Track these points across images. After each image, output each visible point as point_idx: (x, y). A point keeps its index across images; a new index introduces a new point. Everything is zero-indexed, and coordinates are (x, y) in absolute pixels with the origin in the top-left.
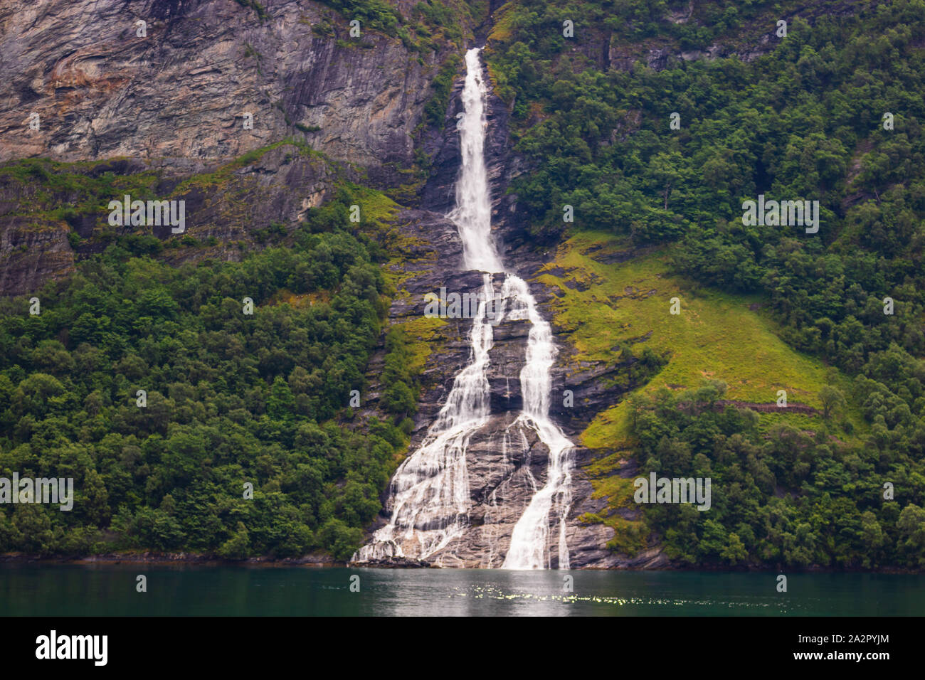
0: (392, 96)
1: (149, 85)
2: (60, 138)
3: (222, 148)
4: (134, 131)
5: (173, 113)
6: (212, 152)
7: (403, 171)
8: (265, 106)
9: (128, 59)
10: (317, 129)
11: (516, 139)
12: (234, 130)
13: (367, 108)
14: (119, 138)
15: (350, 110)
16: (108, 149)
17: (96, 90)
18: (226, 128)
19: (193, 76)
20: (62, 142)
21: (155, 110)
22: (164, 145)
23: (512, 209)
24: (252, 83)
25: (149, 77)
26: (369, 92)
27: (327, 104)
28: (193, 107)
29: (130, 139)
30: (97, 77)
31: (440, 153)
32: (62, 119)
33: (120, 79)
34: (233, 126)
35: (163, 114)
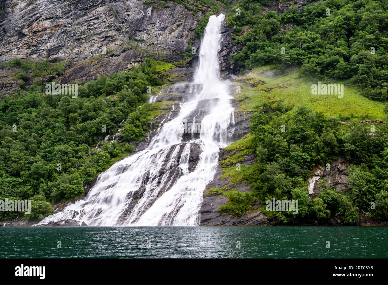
0: (178, 26)
1: (69, 27)
2: (35, 52)
4: (64, 46)
5: (79, 37)
6: (97, 52)
7: (182, 55)
8: (119, 32)
9: (62, 18)
10: (144, 40)
11: (234, 39)
12: (105, 42)
13: (166, 31)
14: (58, 50)
15: (158, 32)
16: (53, 54)
17: (49, 31)
18: (102, 41)
19: (87, 21)
20: (35, 53)
21: (72, 37)
22: (76, 51)
23: (232, 67)
24: (112, 21)
25: (69, 24)
26: (167, 24)
27: (147, 30)
28: (88, 34)
29: (62, 50)
30: (49, 26)
32: (35, 44)
33: (58, 26)
34: (104, 40)
35: (75, 38)
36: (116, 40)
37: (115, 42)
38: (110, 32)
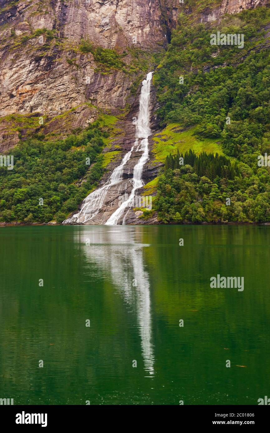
0: (119, 88)
1: (45, 90)
2: (22, 108)
3: (67, 107)
4: (41, 104)
5: (52, 98)
6: (64, 108)
7: (122, 110)
8: (79, 94)
9: (39, 83)
10: (95, 99)
11: (158, 97)
12: (70, 101)
13: (110, 92)
14: (38, 106)
15: (105, 93)
16: (35, 110)
17: (30, 93)
18: (67, 101)
19: (57, 86)
21: (47, 98)
23: (156, 119)
24: (74, 87)
25: (44, 88)
26: (111, 87)
27: (98, 92)
28: (57, 96)
29: (41, 106)
30: (30, 89)
31: (133, 104)
32: (22, 102)
33: (37, 89)
34: (69, 100)
35: (49, 98)
36: (77, 100)
37: (76, 101)
38: (73, 94)
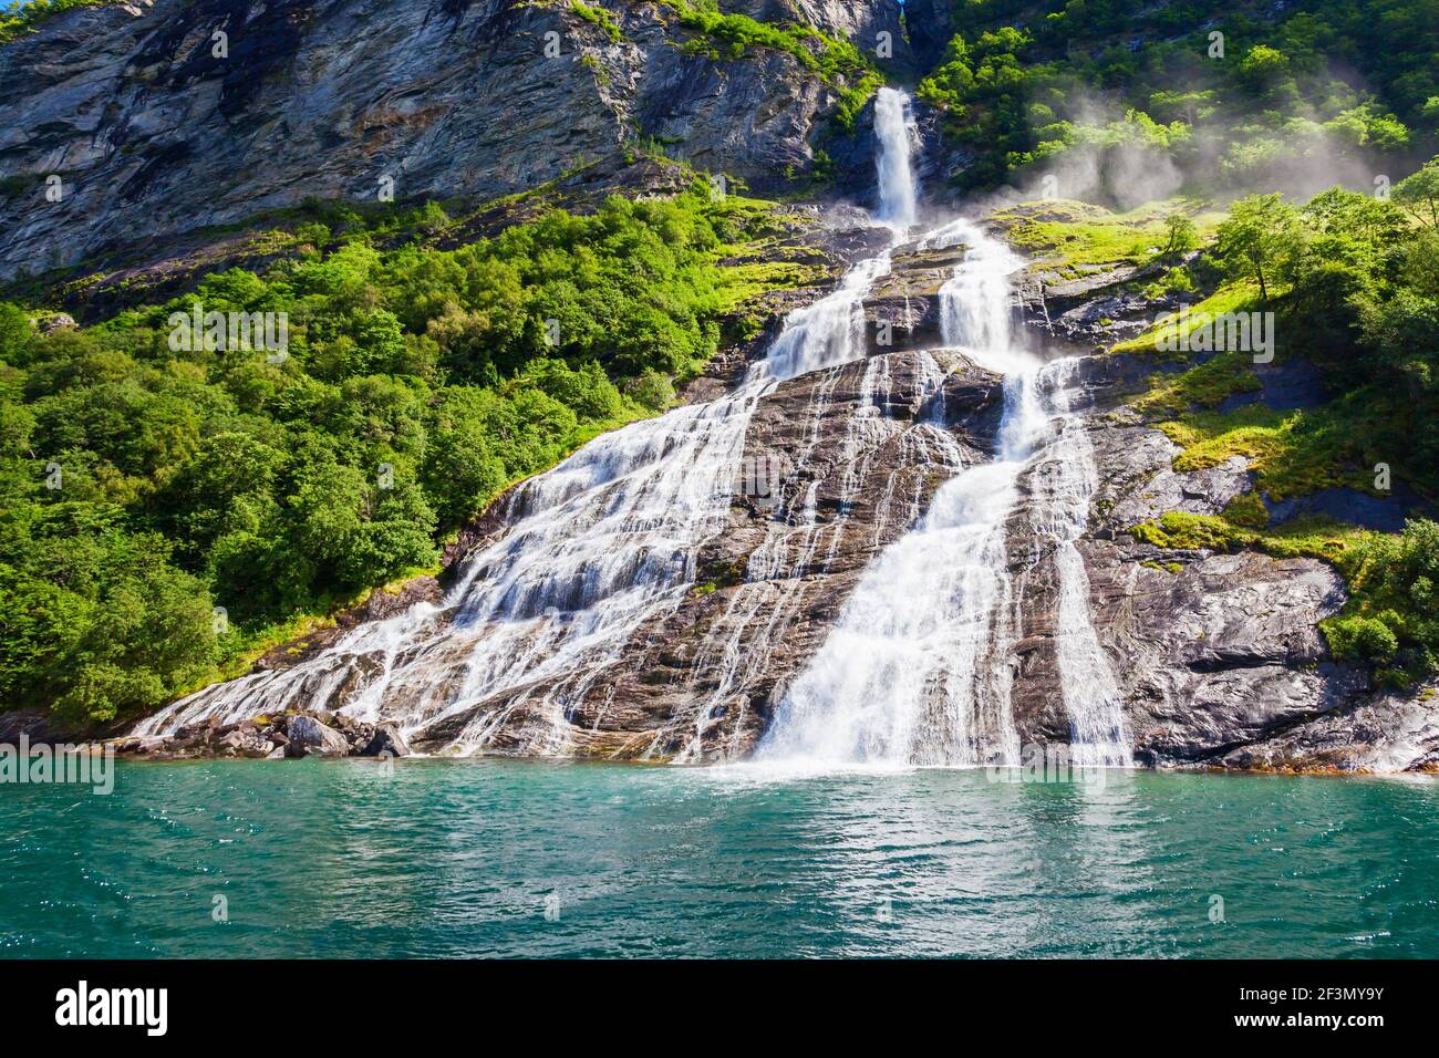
0: (784, 105)
1: (468, 111)
2: (366, 183)
4: (450, 163)
5: (496, 137)
6: (544, 176)
9: (449, 90)
12: (571, 147)
13: (748, 117)
14: (432, 175)
15: (724, 120)
16: (420, 187)
17: (409, 126)
18: (559, 145)
19: (521, 94)
20: (368, 188)
21: (474, 136)
22: (485, 173)
25: (468, 103)
26: (749, 99)
27: (693, 114)
28: (519, 127)
29: (445, 173)
30: (412, 112)
32: (369, 162)
33: (437, 110)
34: (568, 142)
35: (483, 139)
36: (602, 141)
37: (598, 149)
38: (586, 120)
